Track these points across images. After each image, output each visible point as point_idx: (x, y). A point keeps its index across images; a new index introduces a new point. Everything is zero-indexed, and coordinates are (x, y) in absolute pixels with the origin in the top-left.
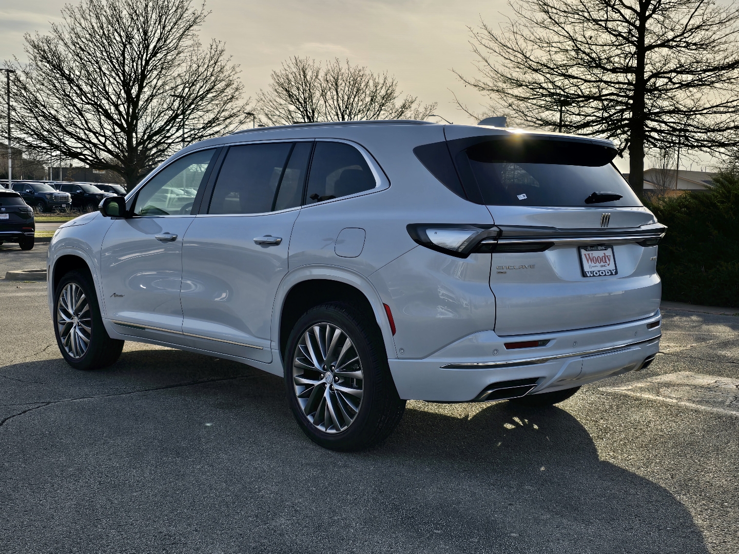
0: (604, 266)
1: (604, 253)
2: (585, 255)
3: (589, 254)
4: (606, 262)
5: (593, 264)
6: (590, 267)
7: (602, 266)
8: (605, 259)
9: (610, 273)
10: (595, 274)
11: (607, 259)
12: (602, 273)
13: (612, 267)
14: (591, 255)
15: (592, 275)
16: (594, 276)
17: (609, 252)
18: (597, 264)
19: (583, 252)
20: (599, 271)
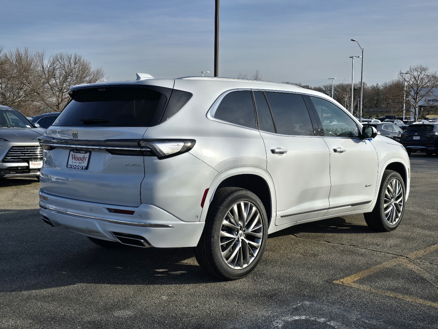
0: (81, 163)
1: (84, 156)
2: (72, 155)
3: (74, 155)
4: (83, 161)
5: (75, 161)
6: (72, 162)
7: (80, 163)
8: (83, 159)
9: (81, 168)
10: (72, 167)
11: (84, 159)
12: (77, 167)
13: (85, 164)
14: (76, 156)
15: (70, 167)
16: (71, 168)
17: (87, 155)
18: (78, 161)
19: (72, 153)
20: (75, 166)
